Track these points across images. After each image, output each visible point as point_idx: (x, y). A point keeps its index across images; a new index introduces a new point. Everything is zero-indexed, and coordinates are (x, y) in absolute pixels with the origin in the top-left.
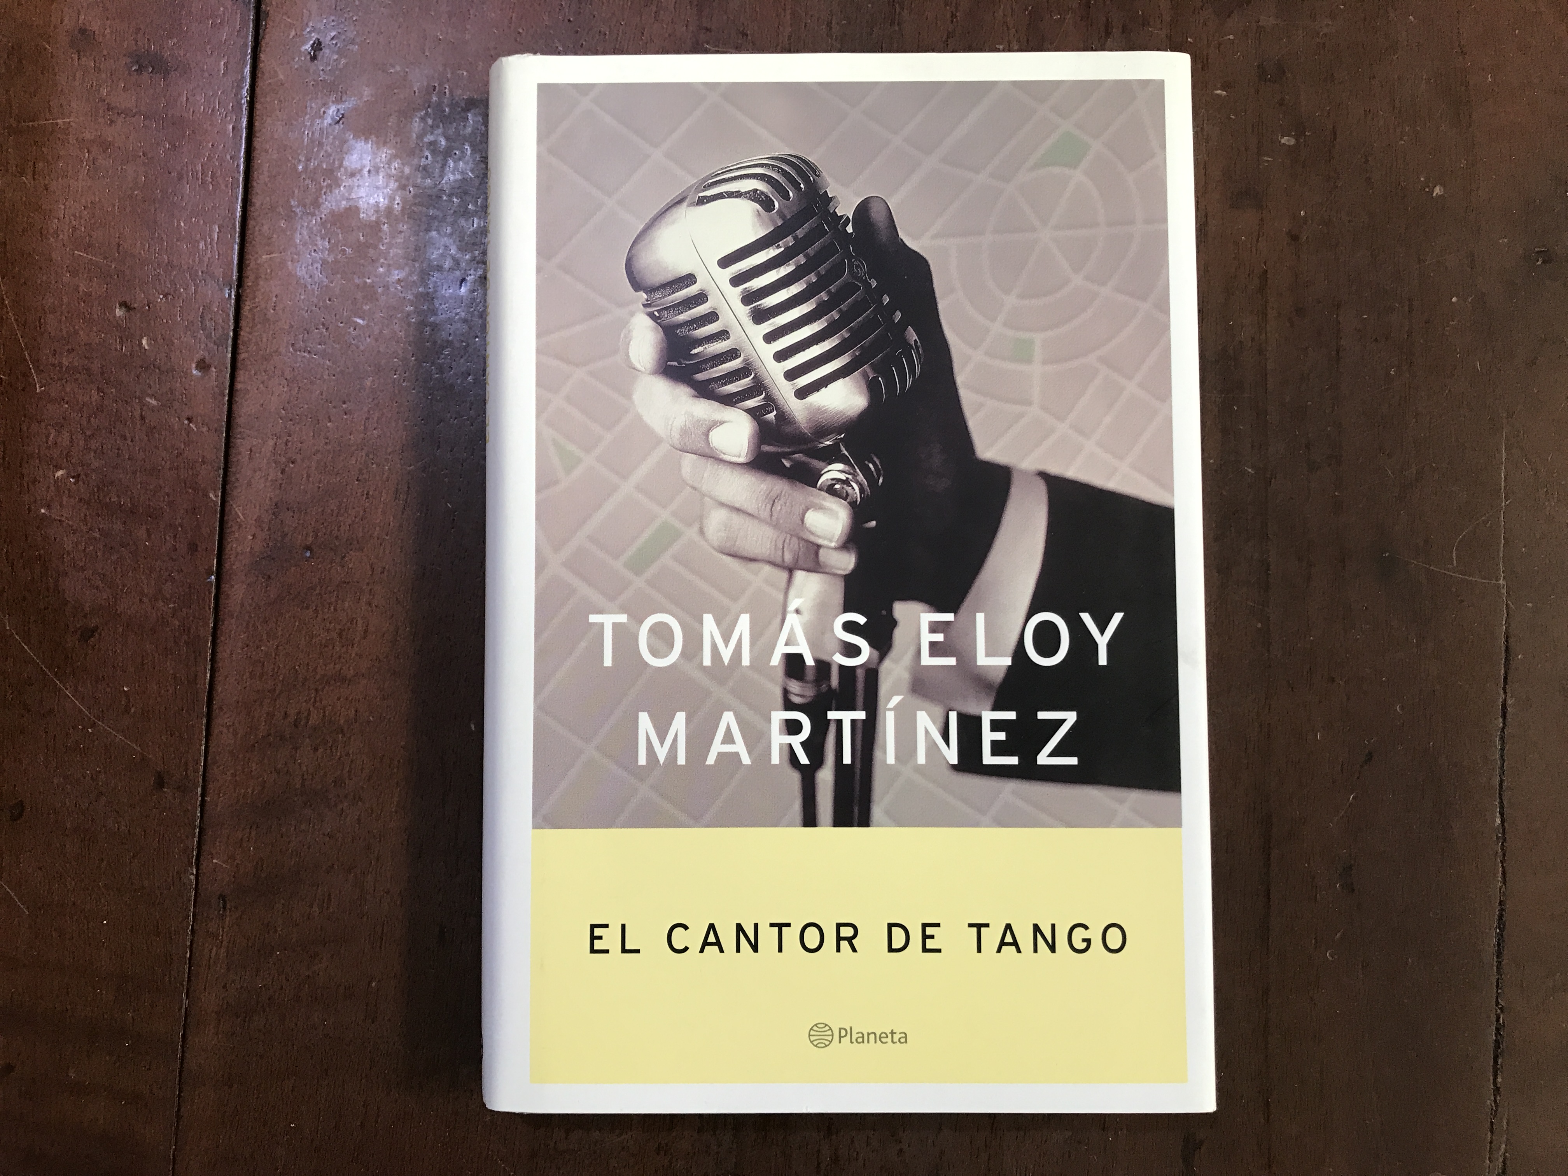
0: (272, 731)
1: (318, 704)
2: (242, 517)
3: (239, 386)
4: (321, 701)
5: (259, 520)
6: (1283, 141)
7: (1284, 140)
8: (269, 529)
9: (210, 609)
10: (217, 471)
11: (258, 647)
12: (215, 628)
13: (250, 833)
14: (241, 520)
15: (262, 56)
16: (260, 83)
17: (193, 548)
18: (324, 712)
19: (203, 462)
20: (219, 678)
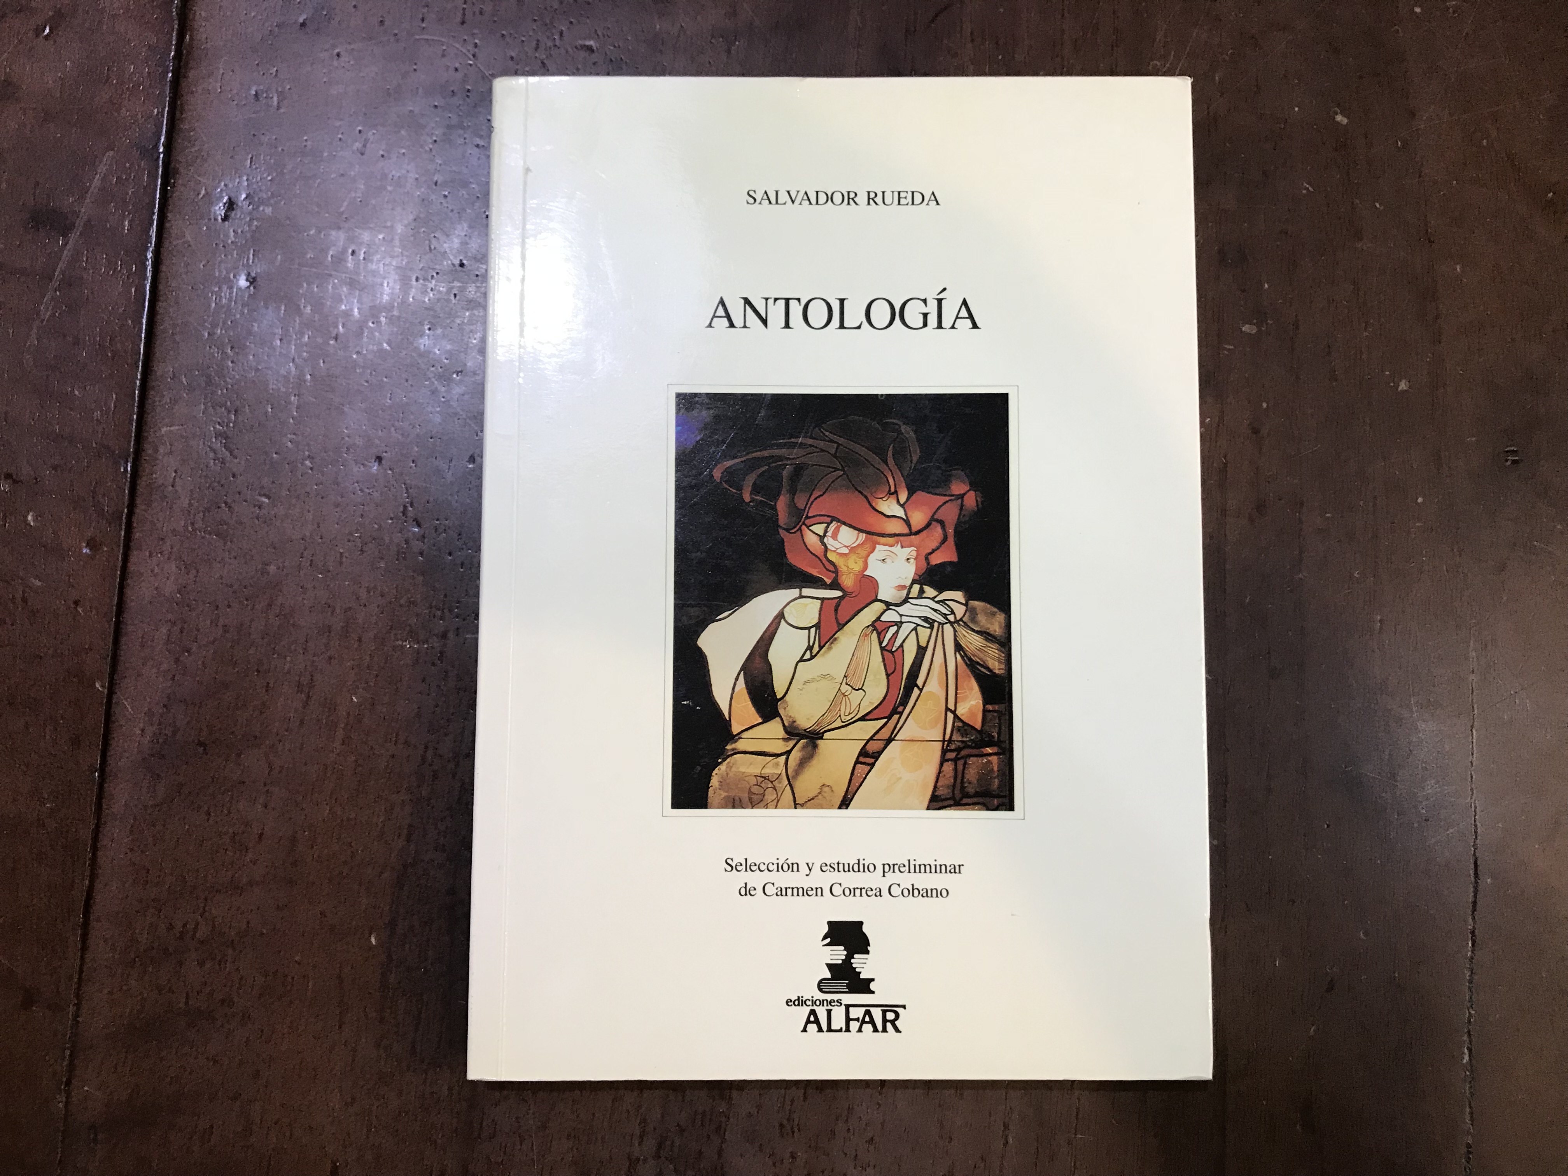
0: (156, 945)
1: (207, 914)
2: (130, 710)
3: (132, 567)
4: (210, 910)
5: (149, 713)
6: (1244, 329)
7: (1246, 328)
8: (160, 724)
9: (91, 810)
10: (105, 659)
11: (142, 852)
12: (96, 831)
13: (126, 1057)
14: (129, 713)
16: (166, 244)
17: (75, 743)
18: (214, 923)
19: (90, 649)
20: (98, 886)
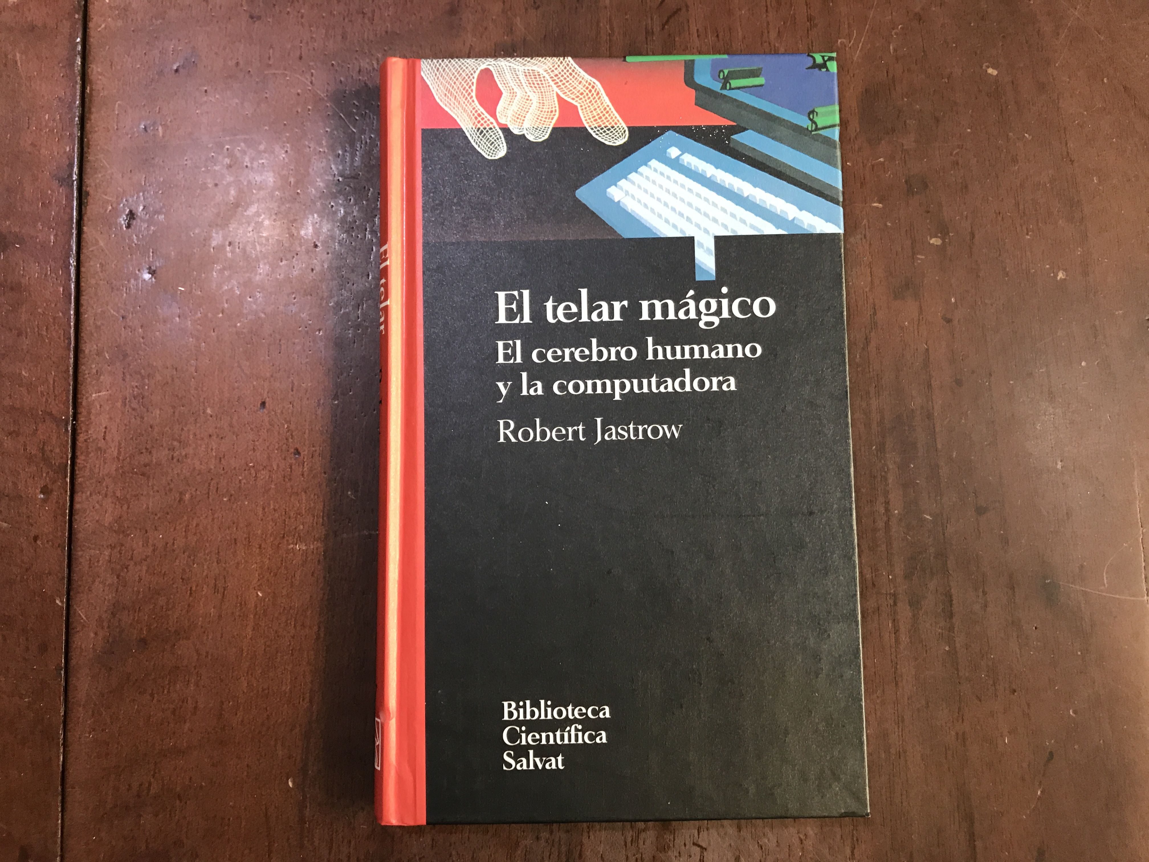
0: (118, 803)
1: (157, 775)
2: (84, 618)
3: (77, 506)
4: (160, 771)
5: (100, 620)
6: (931, 242)
7: (933, 241)
8: (109, 627)
9: (60, 700)
10: (62, 580)
11: (103, 730)
12: (65, 715)
14: (84, 621)
15: (85, 229)
16: (84, 251)
17: (43, 648)
18: (163, 782)
19: (50, 574)
20: (71, 759)
